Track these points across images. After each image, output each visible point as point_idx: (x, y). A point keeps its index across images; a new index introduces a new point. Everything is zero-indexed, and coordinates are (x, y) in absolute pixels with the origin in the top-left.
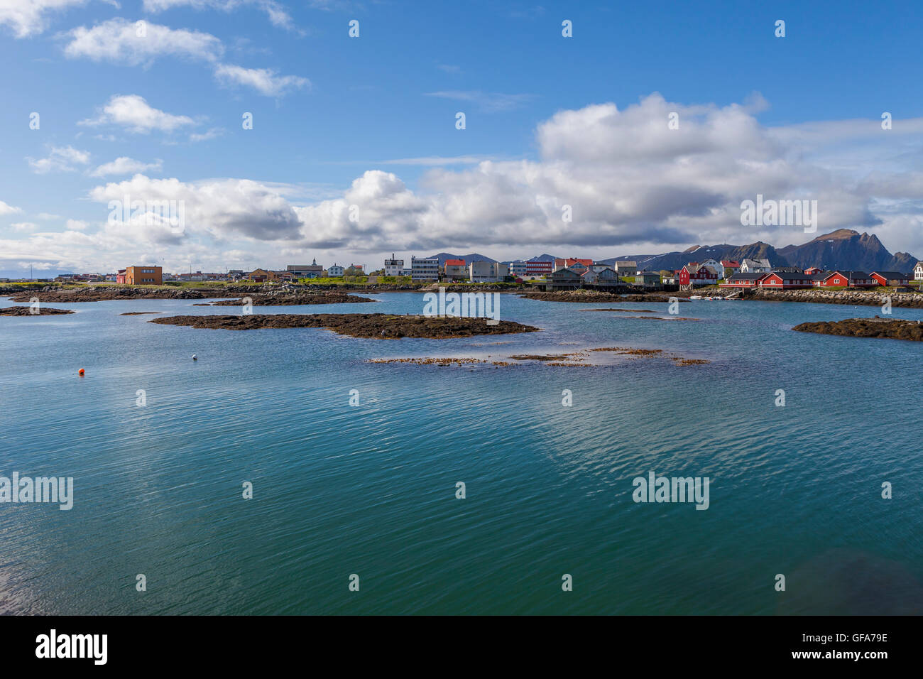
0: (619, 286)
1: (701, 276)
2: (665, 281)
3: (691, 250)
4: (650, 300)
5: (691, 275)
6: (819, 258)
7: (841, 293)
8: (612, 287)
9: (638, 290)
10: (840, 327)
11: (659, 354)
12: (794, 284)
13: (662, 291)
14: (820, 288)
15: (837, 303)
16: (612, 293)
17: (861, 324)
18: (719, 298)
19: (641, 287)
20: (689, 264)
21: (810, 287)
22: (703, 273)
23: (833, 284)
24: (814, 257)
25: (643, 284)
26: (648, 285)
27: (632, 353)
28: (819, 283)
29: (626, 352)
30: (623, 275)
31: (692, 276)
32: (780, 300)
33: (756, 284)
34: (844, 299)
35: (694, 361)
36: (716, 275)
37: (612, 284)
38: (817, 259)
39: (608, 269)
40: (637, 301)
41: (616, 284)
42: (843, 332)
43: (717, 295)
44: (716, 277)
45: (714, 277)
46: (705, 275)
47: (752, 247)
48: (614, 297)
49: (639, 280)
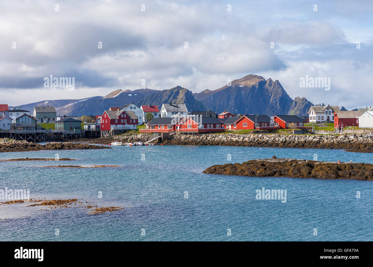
0: (38, 134)
1: (122, 121)
2: (86, 127)
3: (112, 94)
4: (69, 148)
5: (111, 120)
6: (232, 102)
7: (248, 135)
8: (30, 134)
9: (58, 137)
10: (243, 168)
11: (74, 203)
12: (208, 128)
13: (83, 137)
14: (231, 132)
15: (245, 146)
16: (29, 141)
17: (262, 165)
18: (140, 143)
19: (61, 133)
20: (110, 109)
21: (222, 131)
22: (124, 118)
23: (242, 128)
24: (228, 102)
25: (63, 131)
26: (68, 132)
27: (46, 204)
28: (230, 127)
29: (39, 203)
30: (42, 122)
31: (113, 122)
32: (196, 144)
33: (174, 129)
34: (251, 142)
35: (107, 209)
36: (137, 120)
37: (30, 132)
38: (230, 103)
39: (25, 115)
40: (56, 149)
41: (34, 131)
42: (246, 173)
43: (139, 140)
44: (137, 122)
45: (134, 122)
46: (125, 120)
47: (172, 91)
48: (31, 146)
49: (59, 127)
